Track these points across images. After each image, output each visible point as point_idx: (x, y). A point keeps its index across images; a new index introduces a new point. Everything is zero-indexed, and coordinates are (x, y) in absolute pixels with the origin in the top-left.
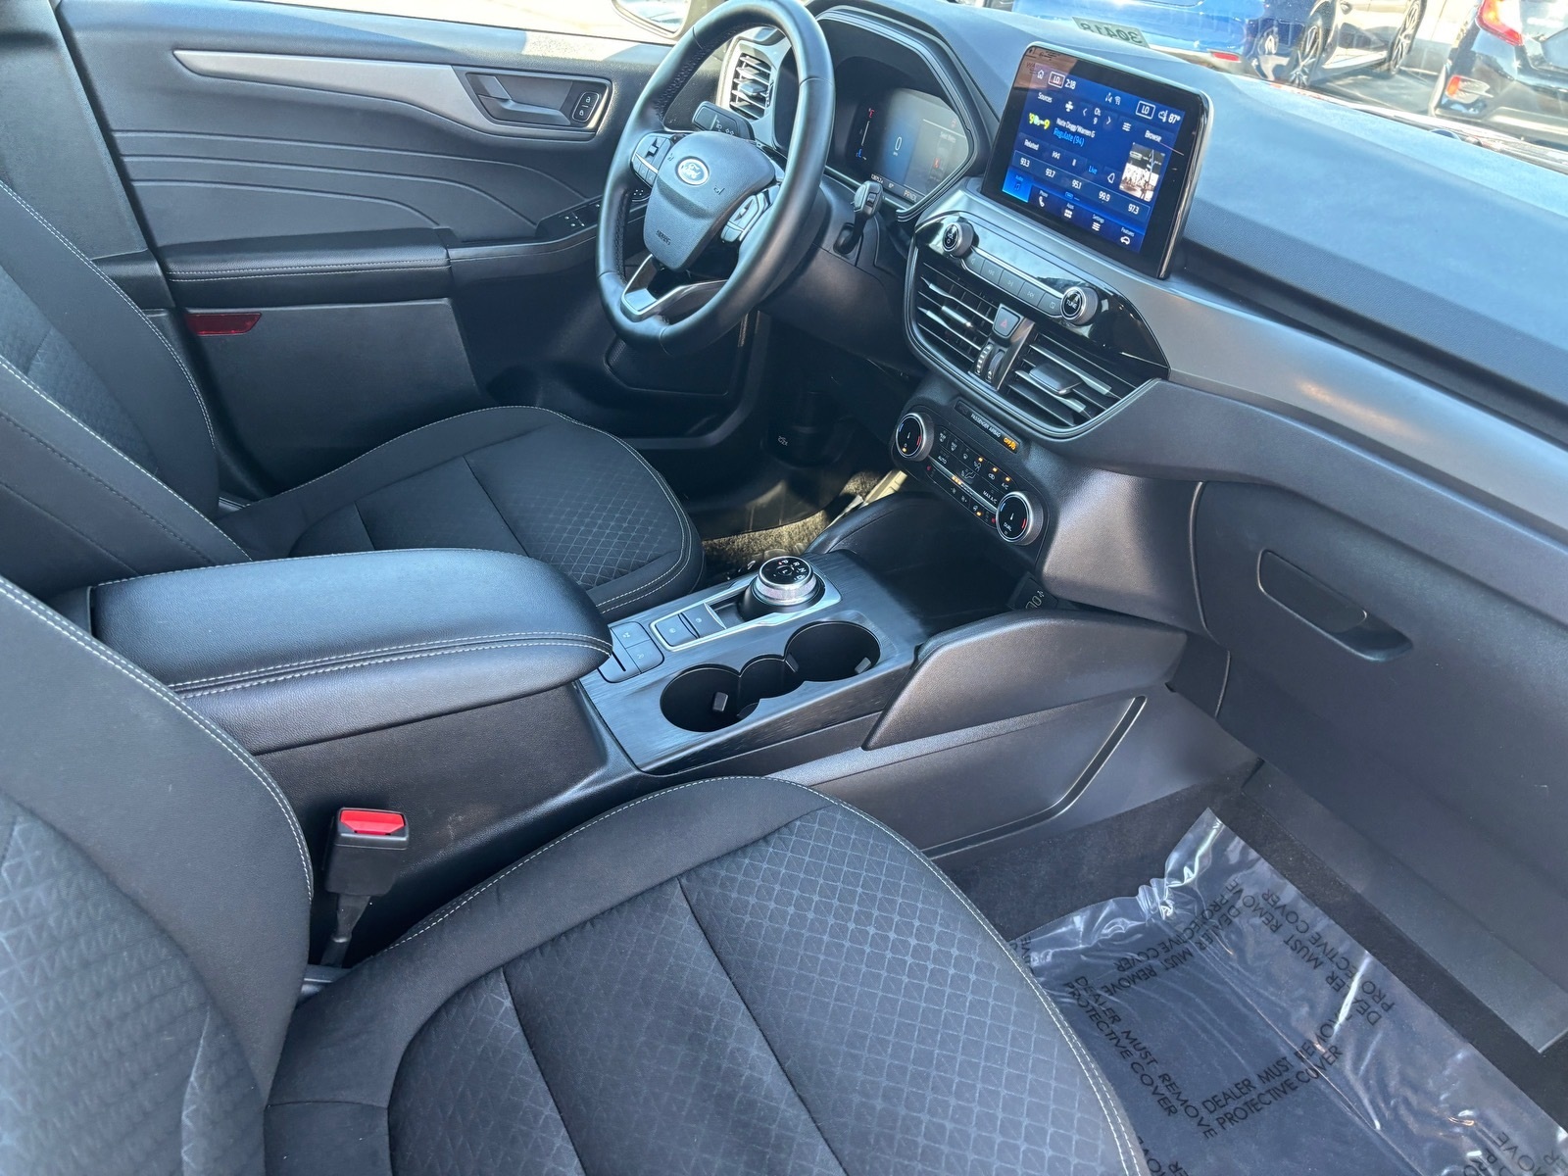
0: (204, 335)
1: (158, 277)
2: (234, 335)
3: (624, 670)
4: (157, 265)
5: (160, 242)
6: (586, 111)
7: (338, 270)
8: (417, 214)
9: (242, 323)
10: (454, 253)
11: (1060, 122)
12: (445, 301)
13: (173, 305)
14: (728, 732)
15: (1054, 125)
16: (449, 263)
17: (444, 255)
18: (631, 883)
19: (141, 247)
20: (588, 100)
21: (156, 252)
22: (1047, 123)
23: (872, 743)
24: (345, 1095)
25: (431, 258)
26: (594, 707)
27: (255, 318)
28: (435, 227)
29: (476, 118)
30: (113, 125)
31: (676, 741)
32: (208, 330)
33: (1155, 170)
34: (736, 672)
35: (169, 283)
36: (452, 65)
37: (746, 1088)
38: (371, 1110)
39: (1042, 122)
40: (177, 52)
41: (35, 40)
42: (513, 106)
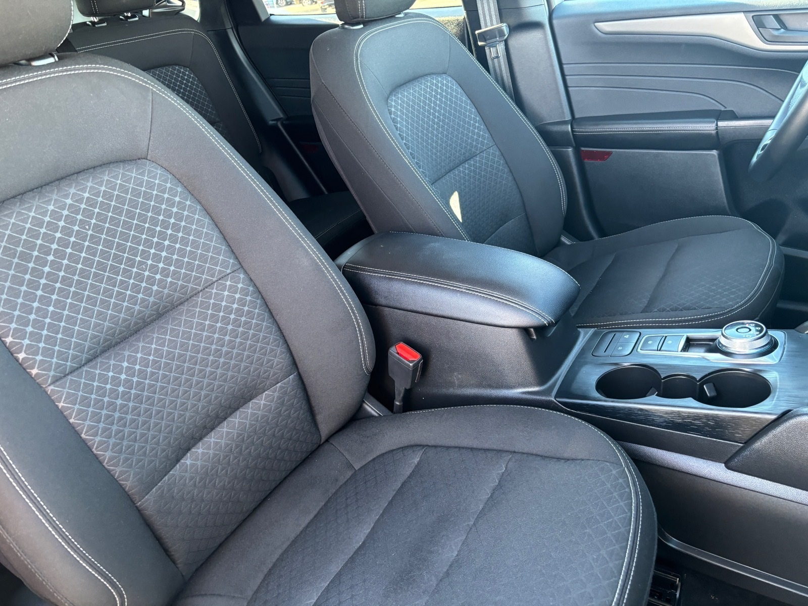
0: (586, 161)
1: (568, 132)
2: (598, 163)
4: (569, 127)
5: (577, 116)
7: (650, 131)
8: (713, 101)
9: (603, 156)
10: (721, 124)
12: (715, 152)
13: (574, 145)
16: (717, 129)
17: (714, 125)
18: (492, 442)
19: (568, 117)
21: (574, 120)
23: (733, 463)
25: (707, 127)
27: (609, 154)
28: (723, 109)
29: (757, 43)
30: (564, 61)
31: (589, 394)
32: (588, 159)
34: (661, 376)
35: (573, 135)
36: (744, 12)
40: (596, 24)
41: (537, 25)
42: (783, 33)
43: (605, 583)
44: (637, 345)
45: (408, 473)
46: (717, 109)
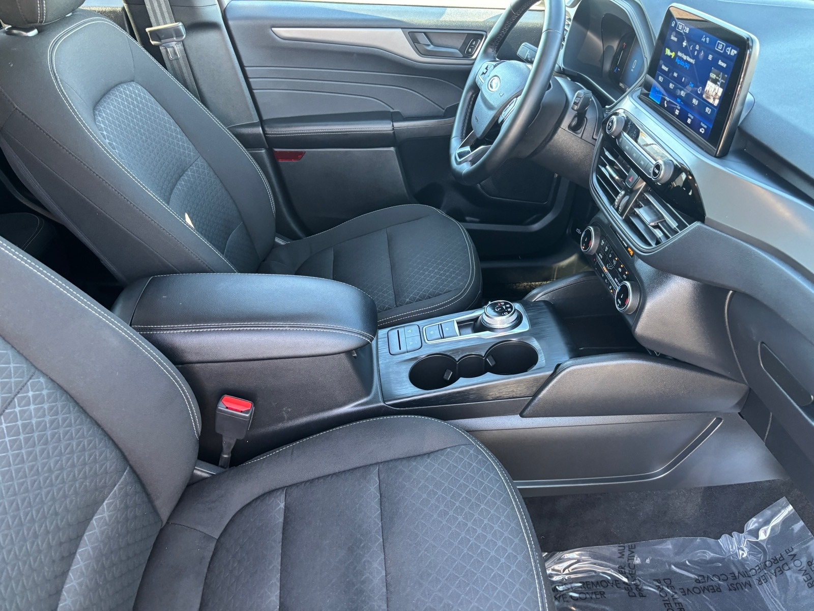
0: (280, 161)
1: (261, 134)
2: (294, 162)
3: (400, 349)
4: (261, 128)
5: (265, 117)
6: (472, 49)
7: (339, 132)
8: (383, 104)
9: (297, 156)
10: (397, 125)
11: (679, 54)
12: (392, 149)
13: (267, 147)
14: (435, 392)
15: (676, 55)
16: (393, 129)
17: (391, 126)
18: (356, 460)
19: (256, 120)
20: (474, 43)
21: (262, 123)
22: (673, 54)
23: (525, 413)
24: (200, 528)
25: (385, 127)
26: (378, 365)
27: (302, 154)
28: (392, 110)
29: (413, 55)
30: (245, 64)
31: (409, 391)
32: (282, 159)
33: (721, 87)
34: (456, 360)
35: (265, 136)
36: (402, 28)
37: (363, 582)
38: (209, 538)
39: (671, 54)
40: (273, 29)
41: (213, 26)
42: (432, 48)
43: (517, 541)
44: (422, 337)
45: (281, 520)
46: (387, 110)
